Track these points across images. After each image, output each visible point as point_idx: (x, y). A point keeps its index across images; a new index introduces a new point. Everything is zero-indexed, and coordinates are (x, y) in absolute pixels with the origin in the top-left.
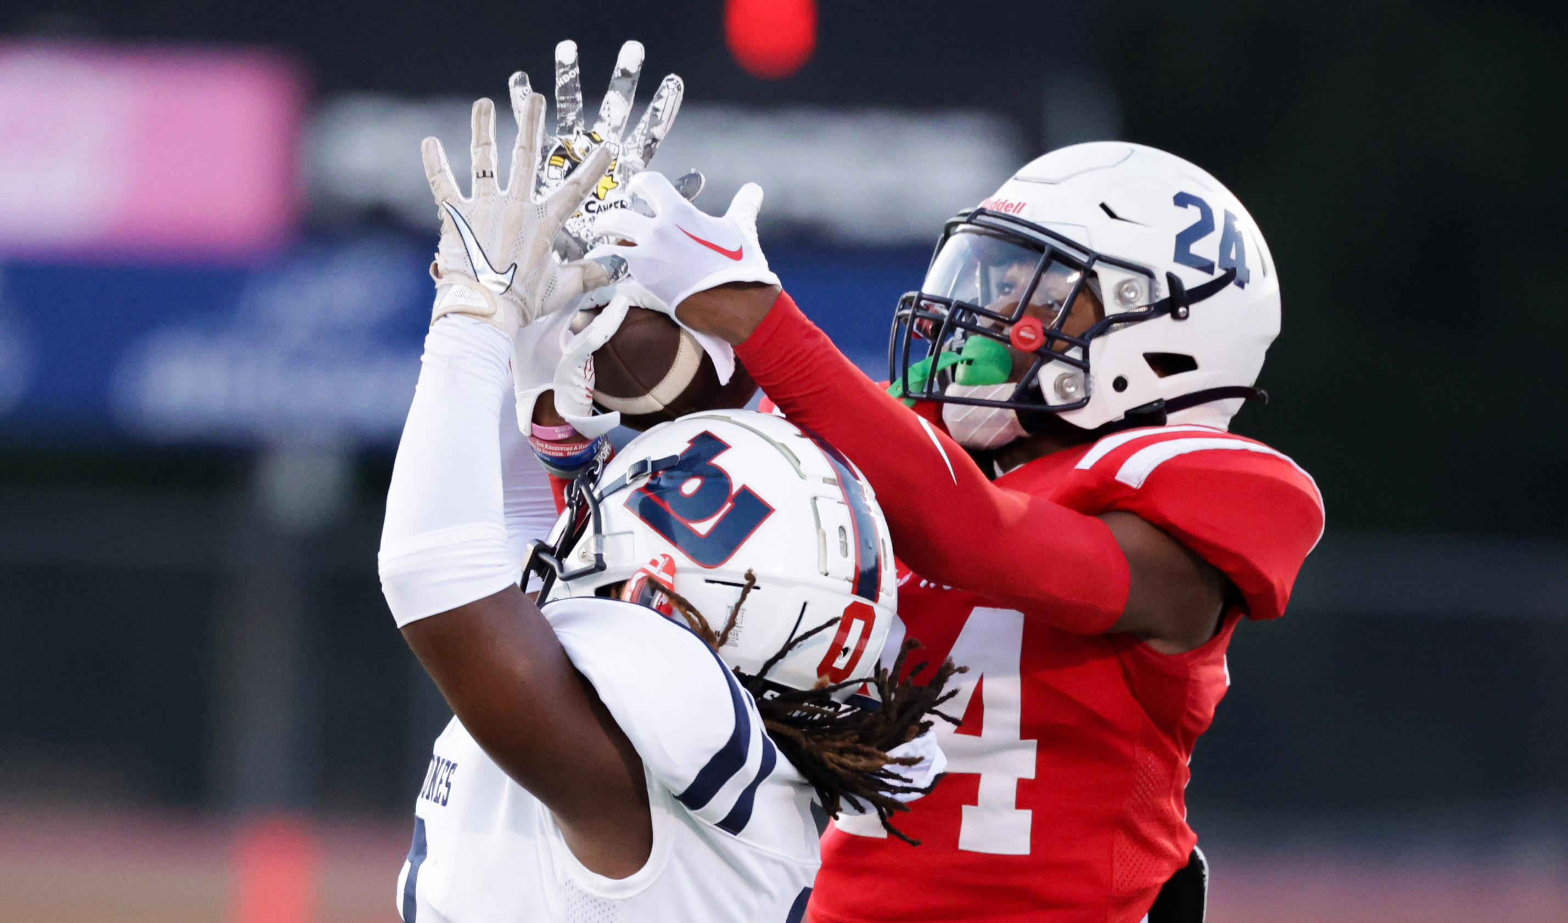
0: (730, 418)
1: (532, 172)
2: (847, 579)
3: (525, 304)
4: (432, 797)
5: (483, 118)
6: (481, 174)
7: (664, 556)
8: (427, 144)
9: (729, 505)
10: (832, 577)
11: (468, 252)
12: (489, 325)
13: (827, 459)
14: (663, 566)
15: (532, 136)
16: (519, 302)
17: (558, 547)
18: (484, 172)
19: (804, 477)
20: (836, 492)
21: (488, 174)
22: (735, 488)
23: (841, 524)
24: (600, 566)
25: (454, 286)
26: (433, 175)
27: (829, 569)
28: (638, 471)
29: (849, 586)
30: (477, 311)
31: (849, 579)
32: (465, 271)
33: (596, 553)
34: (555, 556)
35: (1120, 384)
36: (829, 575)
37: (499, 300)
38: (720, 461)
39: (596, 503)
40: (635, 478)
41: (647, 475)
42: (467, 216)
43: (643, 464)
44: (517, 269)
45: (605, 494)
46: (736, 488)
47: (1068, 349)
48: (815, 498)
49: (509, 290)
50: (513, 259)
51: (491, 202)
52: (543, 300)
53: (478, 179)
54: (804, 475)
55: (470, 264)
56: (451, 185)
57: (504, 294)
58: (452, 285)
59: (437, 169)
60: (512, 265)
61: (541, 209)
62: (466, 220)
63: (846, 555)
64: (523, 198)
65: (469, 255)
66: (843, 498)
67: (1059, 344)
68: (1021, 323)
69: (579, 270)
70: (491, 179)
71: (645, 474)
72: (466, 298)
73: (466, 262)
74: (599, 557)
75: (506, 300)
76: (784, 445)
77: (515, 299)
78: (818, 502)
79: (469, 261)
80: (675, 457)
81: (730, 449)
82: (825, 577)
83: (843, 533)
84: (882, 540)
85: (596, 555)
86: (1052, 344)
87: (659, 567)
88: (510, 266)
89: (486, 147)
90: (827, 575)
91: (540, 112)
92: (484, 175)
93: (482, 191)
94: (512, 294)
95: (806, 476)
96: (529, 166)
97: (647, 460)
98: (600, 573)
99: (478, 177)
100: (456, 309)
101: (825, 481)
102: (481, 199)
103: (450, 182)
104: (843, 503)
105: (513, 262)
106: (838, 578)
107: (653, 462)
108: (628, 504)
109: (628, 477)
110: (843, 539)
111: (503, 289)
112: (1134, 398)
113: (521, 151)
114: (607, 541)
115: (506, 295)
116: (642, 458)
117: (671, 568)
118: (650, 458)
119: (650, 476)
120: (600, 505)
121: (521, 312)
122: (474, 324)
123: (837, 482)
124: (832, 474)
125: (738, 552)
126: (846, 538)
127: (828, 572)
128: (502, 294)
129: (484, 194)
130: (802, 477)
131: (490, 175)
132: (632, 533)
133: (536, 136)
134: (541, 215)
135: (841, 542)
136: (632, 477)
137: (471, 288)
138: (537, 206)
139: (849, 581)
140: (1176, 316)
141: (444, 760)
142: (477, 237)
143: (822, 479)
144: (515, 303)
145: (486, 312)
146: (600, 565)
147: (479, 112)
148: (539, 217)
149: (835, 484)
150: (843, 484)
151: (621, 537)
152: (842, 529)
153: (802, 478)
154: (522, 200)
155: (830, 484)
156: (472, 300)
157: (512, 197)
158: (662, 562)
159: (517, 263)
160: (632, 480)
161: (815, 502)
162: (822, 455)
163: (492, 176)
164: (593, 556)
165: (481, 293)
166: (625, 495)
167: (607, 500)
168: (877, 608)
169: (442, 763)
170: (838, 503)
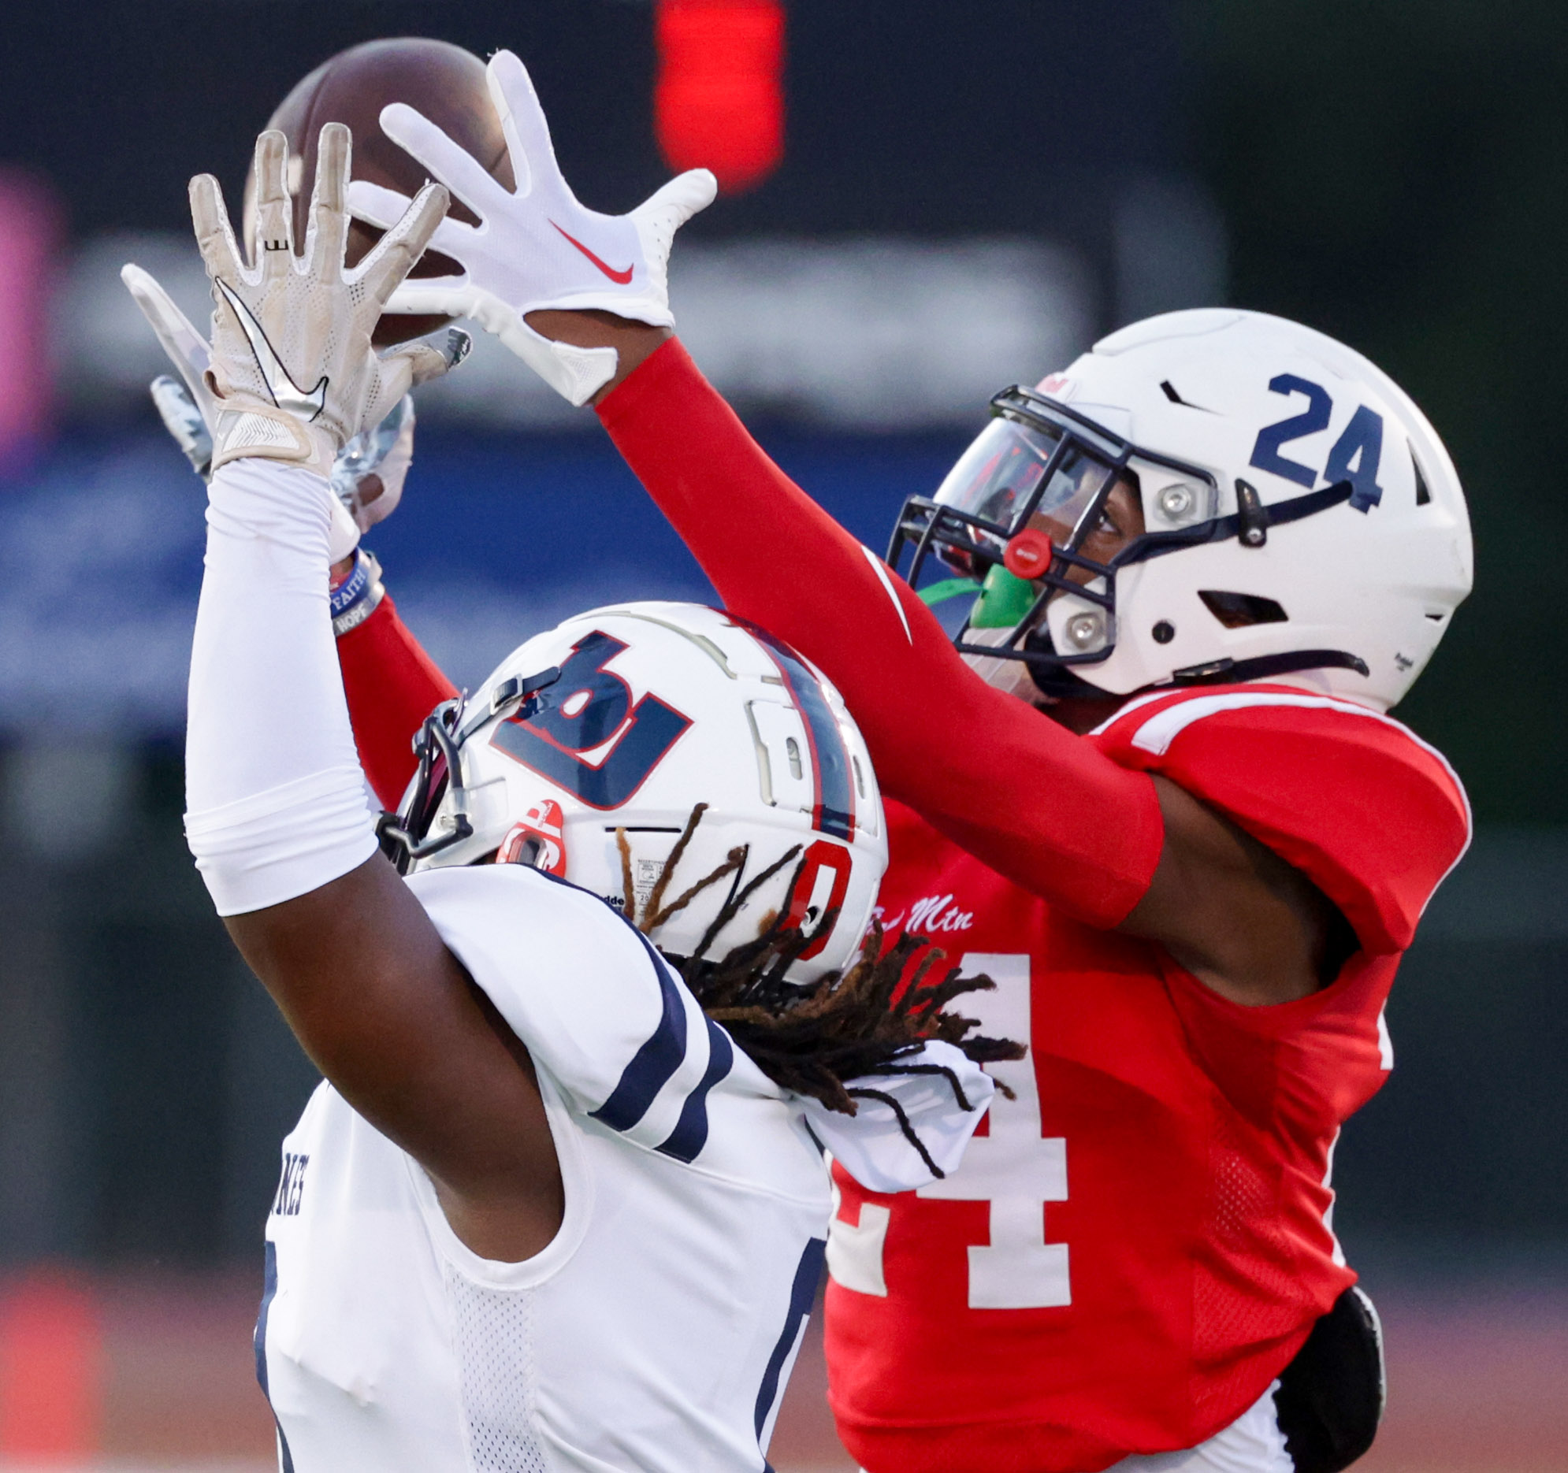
0: (629, 612)
1: (341, 240)
2: (803, 810)
3: (341, 428)
4: (285, 1210)
5: (273, 162)
6: (271, 245)
7: (546, 802)
8: (200, 187)
9: (629, 721)
10: (784, 807)
11: (258, 361)
12: (301, 470)
13: (766, 651)
14: (546, 815)
15: (336, 189)
16: (335, 428)
17: (409, 818)
18: (276, 243)
19: (732, 676)
20: (782, 694)
21: (282, 245)
22: (636, 699)
23: (790, 735)
24: (463, 830)
25: (245, 415)
26: (206, 234)
27: (776, 797)
28: (504, 694)
29: (808, 819)
30: (284, 453)
31: (807, 809)
32: (259, 392)
33: (455, 814)
34: (406, 828)
35: (1163, 632)
36: (777, 806)
37: (309, 429)
38: (616, 666)
39: (455, 749)
40: (502, 705)
41: (516, 699)
42: (254, 308)
43: (512, 683)
44: (329, 385)
45: (466, 733)
46: (637, 697)
47: (1088, 580)
48: (750, 703)
49: (320, 414)
50: (323, 370)
51: (288, 286)
52: (364, 416)
53: (267, 251)
54: (732, 673)
55: (263, 380)
56: (231, 253)
57: (314, 421)
58: (241, 413)
59: (213, 228)
60: (322, 380)
61: (356, 290)
62: (254, 314)
63: (801, 776)
64: (332, 279)
65: (260, 367)
66: (791, 701)
67: (1073, 569)
68: (1019, 537)
69: (407, 362)
70: (286, 251)
71: (514, 697)
72: (266, 435)
73: (257, 377)
74: (461, 818)
75: (318, 428)
76: (703, 637)
77: (329, 426)
78: (754, 707)
79: (261, 375)
80: (554, 669)
81: (629, 649)
82: (772, 808)
83: (795, 748)
84: (854, 758)
85: (458, 817)
86: (1065, 570)
87: (541, 818)
88: (319, 380)
89: (277, 203)
90: (774, 804)
91: (345, 157)
92: (277, 247)
93: (273, 269)
94: (324, 418)
95: (736, 675)
96: (335, 234)
97: (517, 678)
98: (464, 840)
99: (267, 248)
100: (253, 452)
101: (763, 679)
102: (273, 280)
103: (229, 249)
104: (792, 708)
105: (323, 375)
106: (791, 809)
107: (525, 681)
108: (495, 742)
109: (492, 705)
110: (794, 756)
111: (310, 416)
112: (1184, 653)
113: (324, 211)
114: (472, 796)
115: (315, 421)
116: (510, 677)
117: (556, 816)
118: (520, 675)
119: (522, 698)
120: (460, 753)
121: (337, 440)
122: (280, 470)
123: (781, 681)
124: (774, 671)
125: (646, 782)
126: (798, 752)
127: (776, 801)
128: (310, 421)
129: (277, 275)
130: (731, 676)
131: (284, 247)
132: (502, 779)
133: (342, 188)
134: (356, 300)
135: (791, 760)
136: (498, 704)
137: (272, 420)
138: (350, 287)
139: (807, 812)
140: (1246, 542)
141: (296, 1157)
142: (271, 342)
143: (760, 678)
144: (330, 431)
145: (295, 455)
146: (463, 828)
147: (267, 154)
148: (355, 305)
149: (780, 684)
150: (792, 682)
151: (490, 789)
152: (791, 742)
153: (731, 678)
154: (330, 282)
155: (773, 683)
156: (275, 437)
157: (316, 279)
158: (544, 810)
159: (328, 375)
160: (497, 709)
161: (750, 709)
162: (760, 647)
163: (287, 248)
164: (453, 819)
165: (286, 426)
166: (490, 730)
167: (469, 742)
168: (852, 850)
169: (294, 1161)
170: (785, 707)
